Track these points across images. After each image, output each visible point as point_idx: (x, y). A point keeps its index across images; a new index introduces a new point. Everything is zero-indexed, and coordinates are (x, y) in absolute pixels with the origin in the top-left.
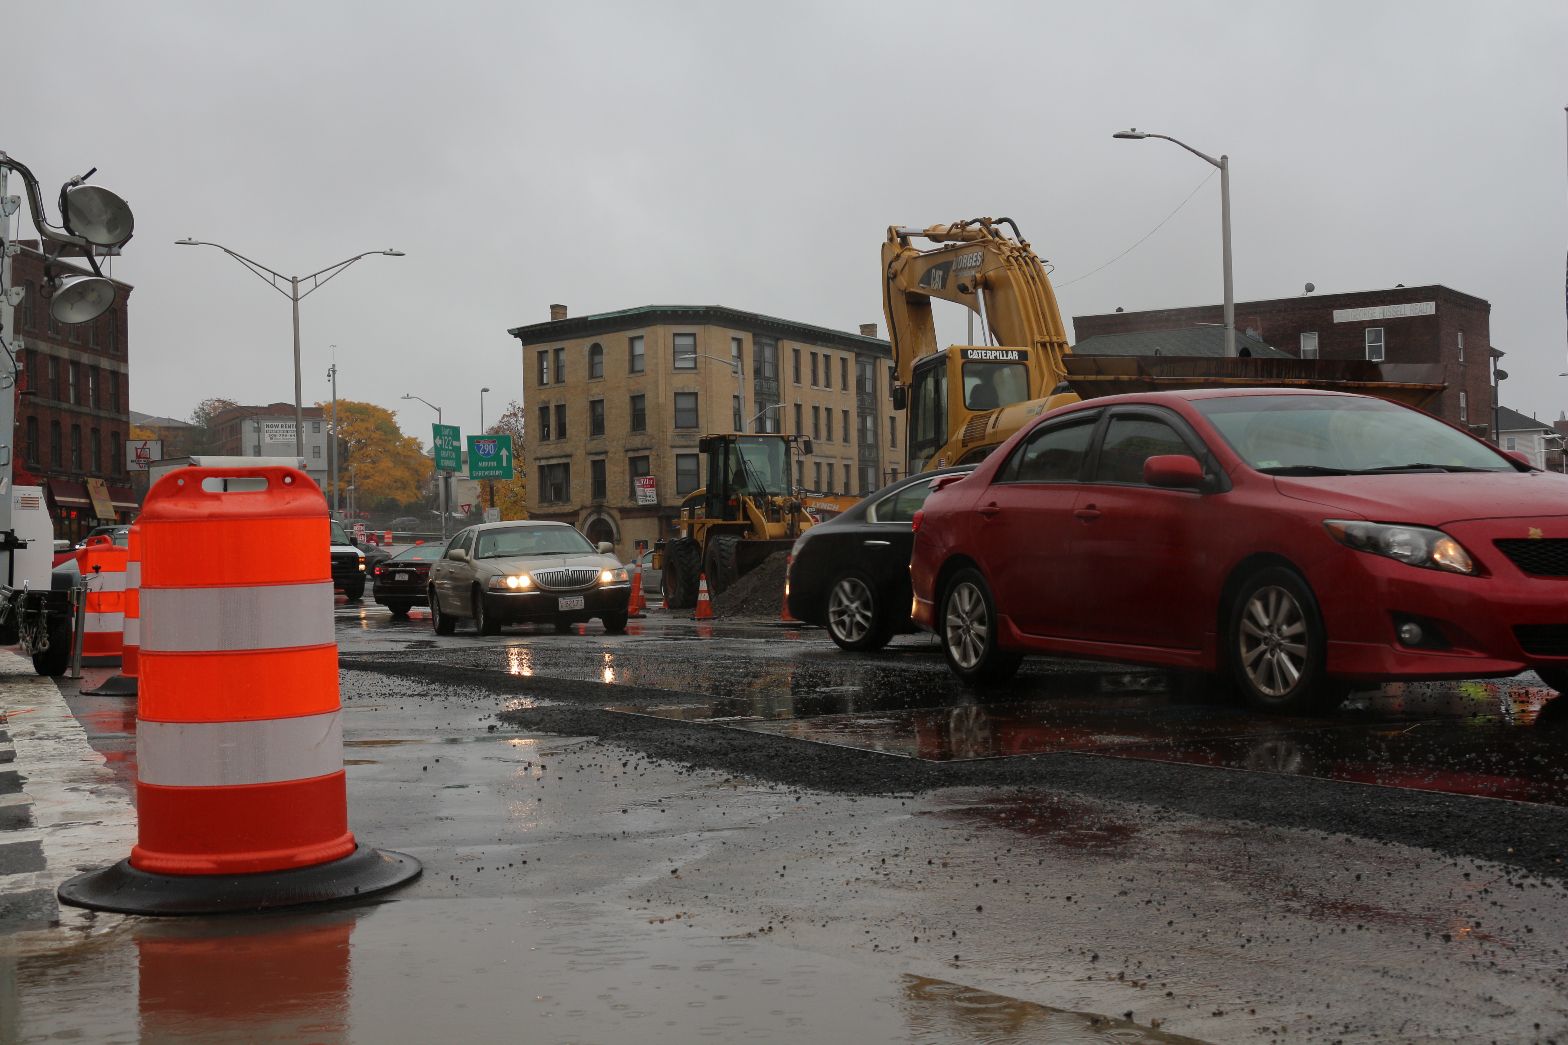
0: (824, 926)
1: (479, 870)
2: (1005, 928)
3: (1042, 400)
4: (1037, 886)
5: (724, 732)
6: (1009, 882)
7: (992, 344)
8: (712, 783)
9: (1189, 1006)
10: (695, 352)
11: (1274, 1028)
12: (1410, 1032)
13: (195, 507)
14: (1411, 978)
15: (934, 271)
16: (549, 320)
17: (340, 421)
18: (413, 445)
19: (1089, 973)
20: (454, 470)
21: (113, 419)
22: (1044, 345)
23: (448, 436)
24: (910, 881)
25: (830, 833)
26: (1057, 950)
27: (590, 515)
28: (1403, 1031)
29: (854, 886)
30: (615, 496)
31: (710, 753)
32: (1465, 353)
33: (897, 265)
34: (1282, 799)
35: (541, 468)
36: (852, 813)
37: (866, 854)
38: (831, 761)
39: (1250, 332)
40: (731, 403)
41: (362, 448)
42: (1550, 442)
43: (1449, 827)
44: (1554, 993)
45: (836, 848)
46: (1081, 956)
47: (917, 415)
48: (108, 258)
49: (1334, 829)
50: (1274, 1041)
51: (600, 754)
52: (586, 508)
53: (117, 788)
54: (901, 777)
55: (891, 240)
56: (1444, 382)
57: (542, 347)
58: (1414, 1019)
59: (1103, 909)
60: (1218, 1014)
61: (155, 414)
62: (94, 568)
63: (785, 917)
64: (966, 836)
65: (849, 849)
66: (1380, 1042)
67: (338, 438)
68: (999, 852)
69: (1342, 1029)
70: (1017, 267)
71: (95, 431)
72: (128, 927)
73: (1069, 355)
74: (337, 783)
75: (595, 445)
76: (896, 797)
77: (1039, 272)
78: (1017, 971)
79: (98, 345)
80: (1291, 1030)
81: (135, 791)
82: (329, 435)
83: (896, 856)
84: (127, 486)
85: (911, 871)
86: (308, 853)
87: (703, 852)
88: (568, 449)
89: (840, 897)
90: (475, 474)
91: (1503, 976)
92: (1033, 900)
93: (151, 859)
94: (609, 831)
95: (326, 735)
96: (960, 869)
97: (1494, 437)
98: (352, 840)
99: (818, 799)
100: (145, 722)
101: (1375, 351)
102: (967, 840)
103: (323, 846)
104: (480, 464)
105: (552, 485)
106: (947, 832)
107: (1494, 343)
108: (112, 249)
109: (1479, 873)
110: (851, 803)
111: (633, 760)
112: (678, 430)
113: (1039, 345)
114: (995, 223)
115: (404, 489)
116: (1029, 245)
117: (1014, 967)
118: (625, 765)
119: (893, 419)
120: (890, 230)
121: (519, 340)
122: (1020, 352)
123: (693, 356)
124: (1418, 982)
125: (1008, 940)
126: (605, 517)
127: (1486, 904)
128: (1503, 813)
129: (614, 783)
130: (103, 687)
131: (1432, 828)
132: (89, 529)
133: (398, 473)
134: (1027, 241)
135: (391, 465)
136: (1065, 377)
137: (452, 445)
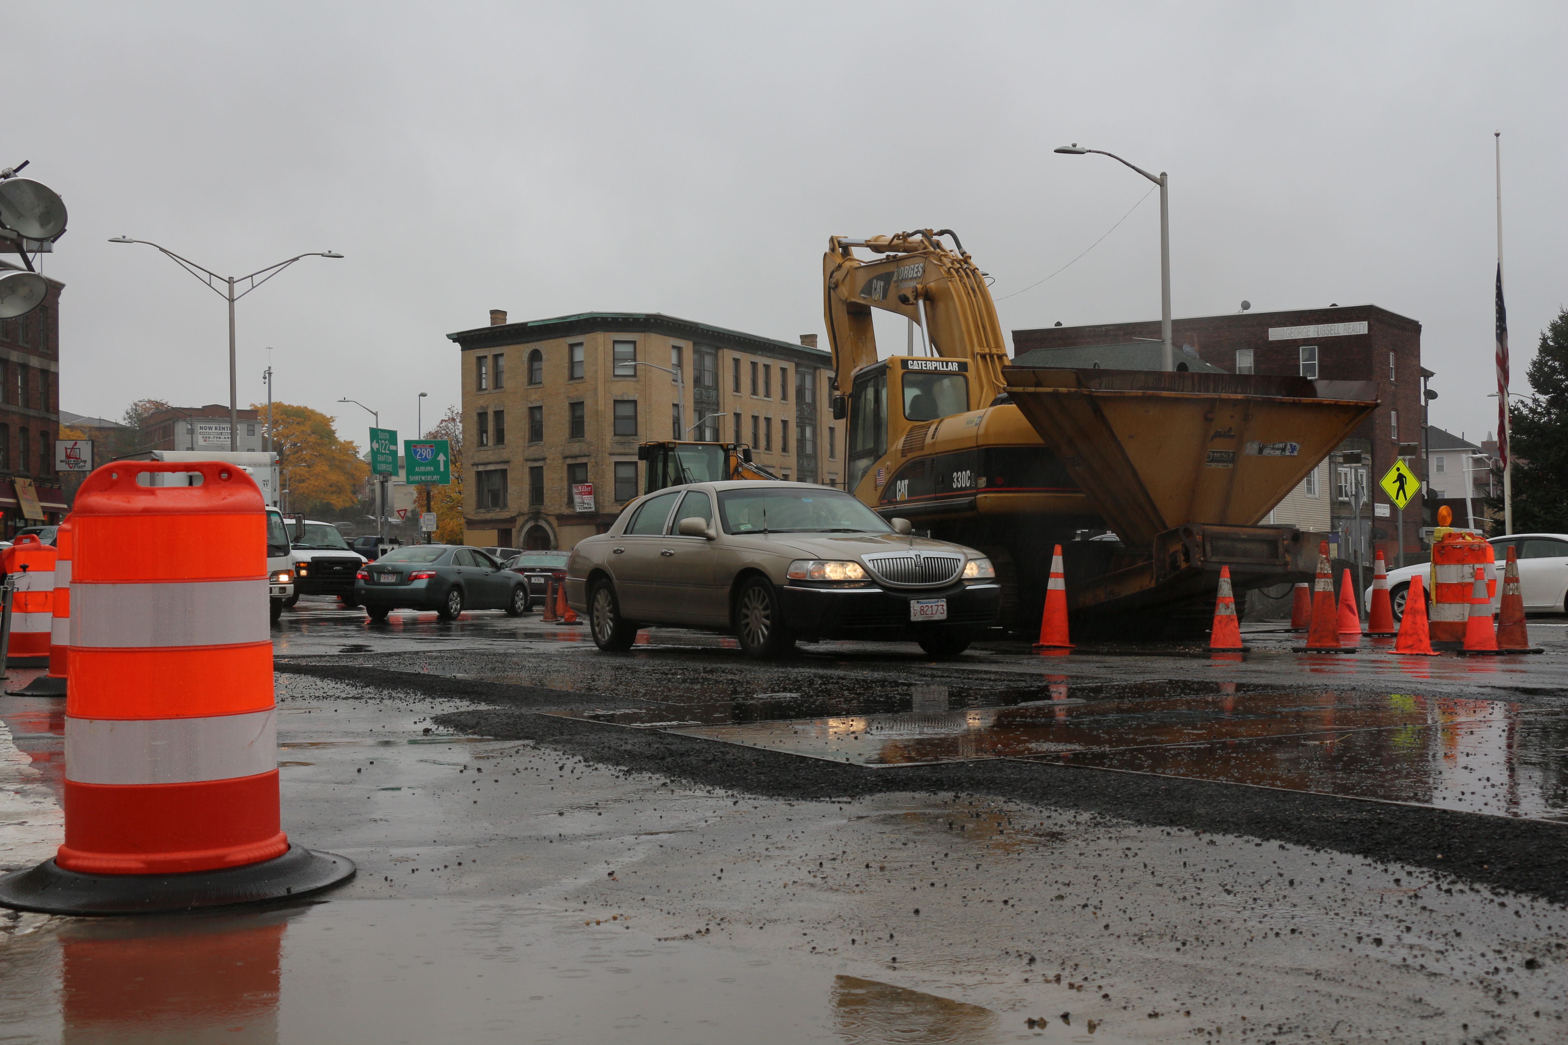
0: (761, 928)
1: (413, 871)
2: (942, 931)
3: (981, 412)
4: (974, 890)
5: (662, 736)
6: (946, 885)
7: (932, 355)
8: (649, 787)
9: (1125, 1008)
10: (635, 360)
11: (1208, 1029)
12: (1342, 1033)
13: (129, 502)
14: (1343, 980)
15: (875, 281)
16: (489, 325)
17: (275, 423)
18: (348, 449)
19: (1026, 976)
20: (391, 475)
21: (42, 419)
22: (983, 357)
23: (385, 440)
24: (847, 884)
25: (767, 837)
26: (994, 952)
27: (527, 521)
28: (1336, 1032)
29: (791, 889)
30: (553, 503)
31: (647, 757)
32: (1396, 373)
33: (839, 275)
34: (1216, 806)
35: (479, 474)
36: (789, 817)
37: (804, 858)
38: (769, 766)
39: (1187, 348)
40: (670, 412)
41: (297, 452)
42: (1477, 462)
43: (1381, 834)
44: (1482, 994)
45: (774, 852)
46: (1018, 959)
47: (857, 424)
48: (39, 254)
49: (1268, 836)
50: (1209, 1042)
51: (537, 758)
52: (523, 514)
53: (42, 788)
54: (838, 782)
55: (833, 250)
56: (1377, 399)
57: (481, 352)
58: (1346, 1020)
59: (1039, 913)
60: (1154, 1015)
61: (86, 415)
62: (21, 567)
63: (722, 919)
64: (903, 841)
65: (787, 852)
66: (1312, 1043)
67: (273, 440)
68: (936, 857)
69: (1276, 1031)
70: (957, 278)
71: (24, 430)
72: (54, 927)
73: (1009, 367)
74: (270, 782)
75: (534, 451)
76: (833, 802)
77: (980, 284)
78: (954, 973)
79: (27, 343)
80: (1225, 1033)
81: (62, 791)
82: (263, 437)
83: (834, 859)
84: (56, 486)
85: (848, 875)
86: (239, 853)
87: (639, 855)
88: (506, 455)
89: (777, 900)
90: (412, 478)
91: (1433, 978)
92: (970, 903)
93: (78, 858)
94: (546, 834)
95: (260, 734)
96: (898, 872)
97: (1424, 456)
98: (285, 840)
99: (756, 803)
100: (74, 719)
101: (1310, 368)
102: (905, 844)
103: (255, 845)
104: (416, 469)
105: (489, 491)
106: (885, 836)
107: (1425, 363)
108: (44, 244)
109: (1409, 879)
110: (788, 807)
111: (569, 764)
112: (617, 438)
113: (979, 356)
114: (936, 234)
115: (340, 493)
116: (970, 257)
117: (951, 969)
118: (561, 768)
119: (832, 430)
120: (832, 239)
121: (457, 345)
122: (960, 364)
123: (633, 363)
124: (1350, 985)
125: (945, 942)
126: (543, 524)
127: (1416, 910)
128: (1432, 820)
129: (550, 786)
130: (28, 688)
131: (1362, 835)
132: (16, 529)
133: (334, 477)
134: (969, 253)
135: (327, 468)
136: (1004, 389)
137: (389, 449)
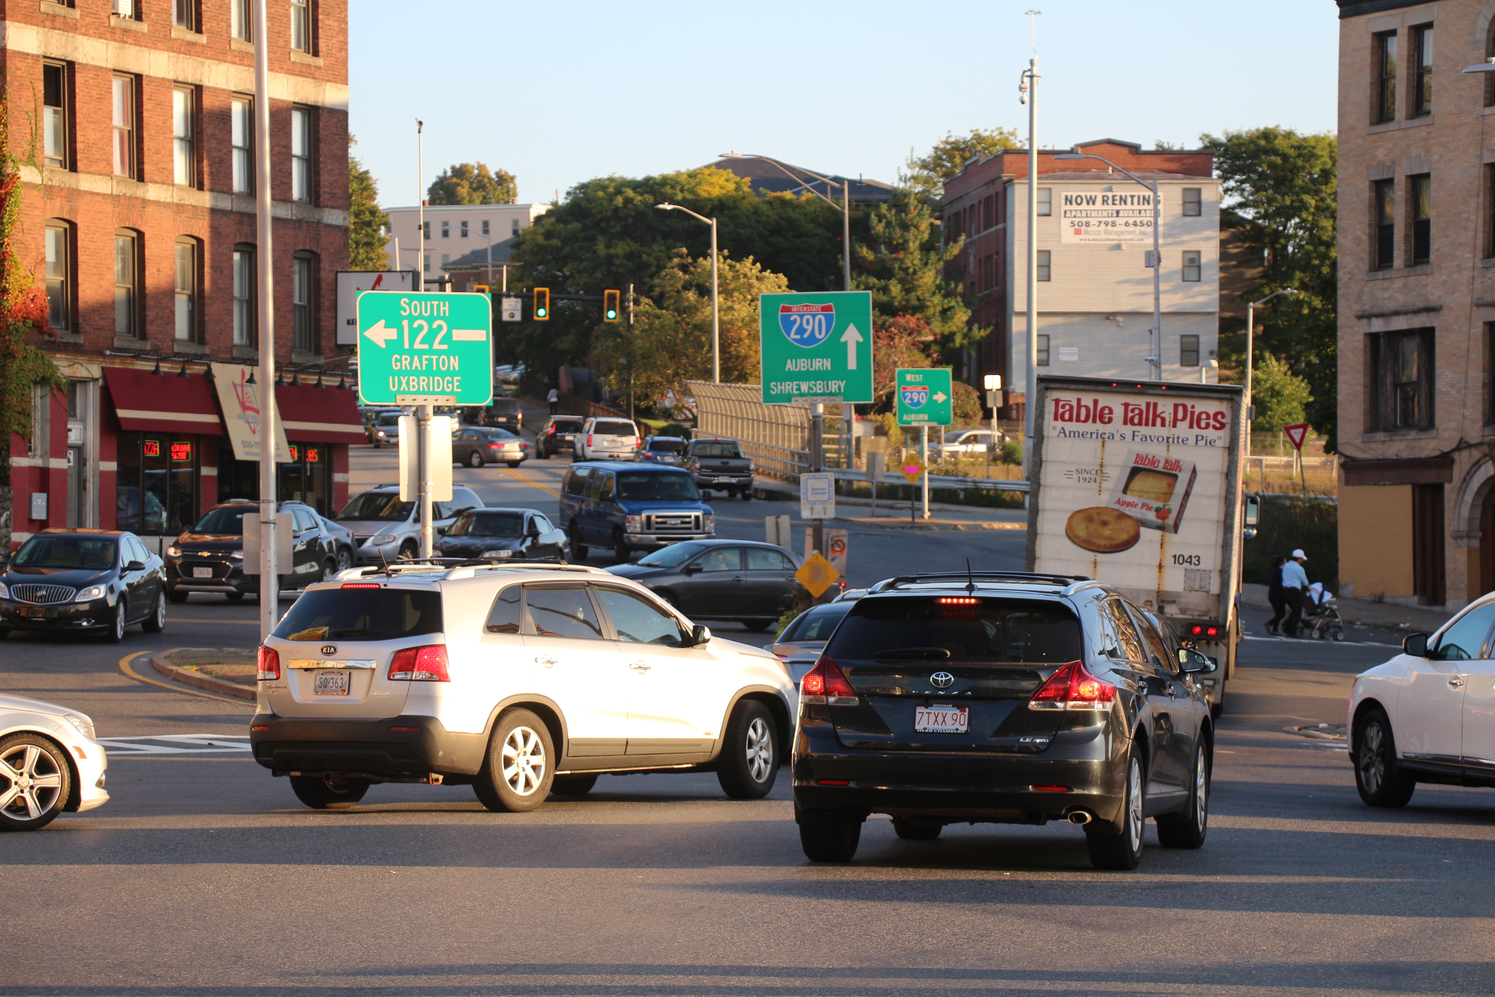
27: (1478, 465)
52: (1470, 446)
57: (1381, 21)
71: (246, 249)
88: (1434, 295)
104: (789, 366)
137: (447, 339)
